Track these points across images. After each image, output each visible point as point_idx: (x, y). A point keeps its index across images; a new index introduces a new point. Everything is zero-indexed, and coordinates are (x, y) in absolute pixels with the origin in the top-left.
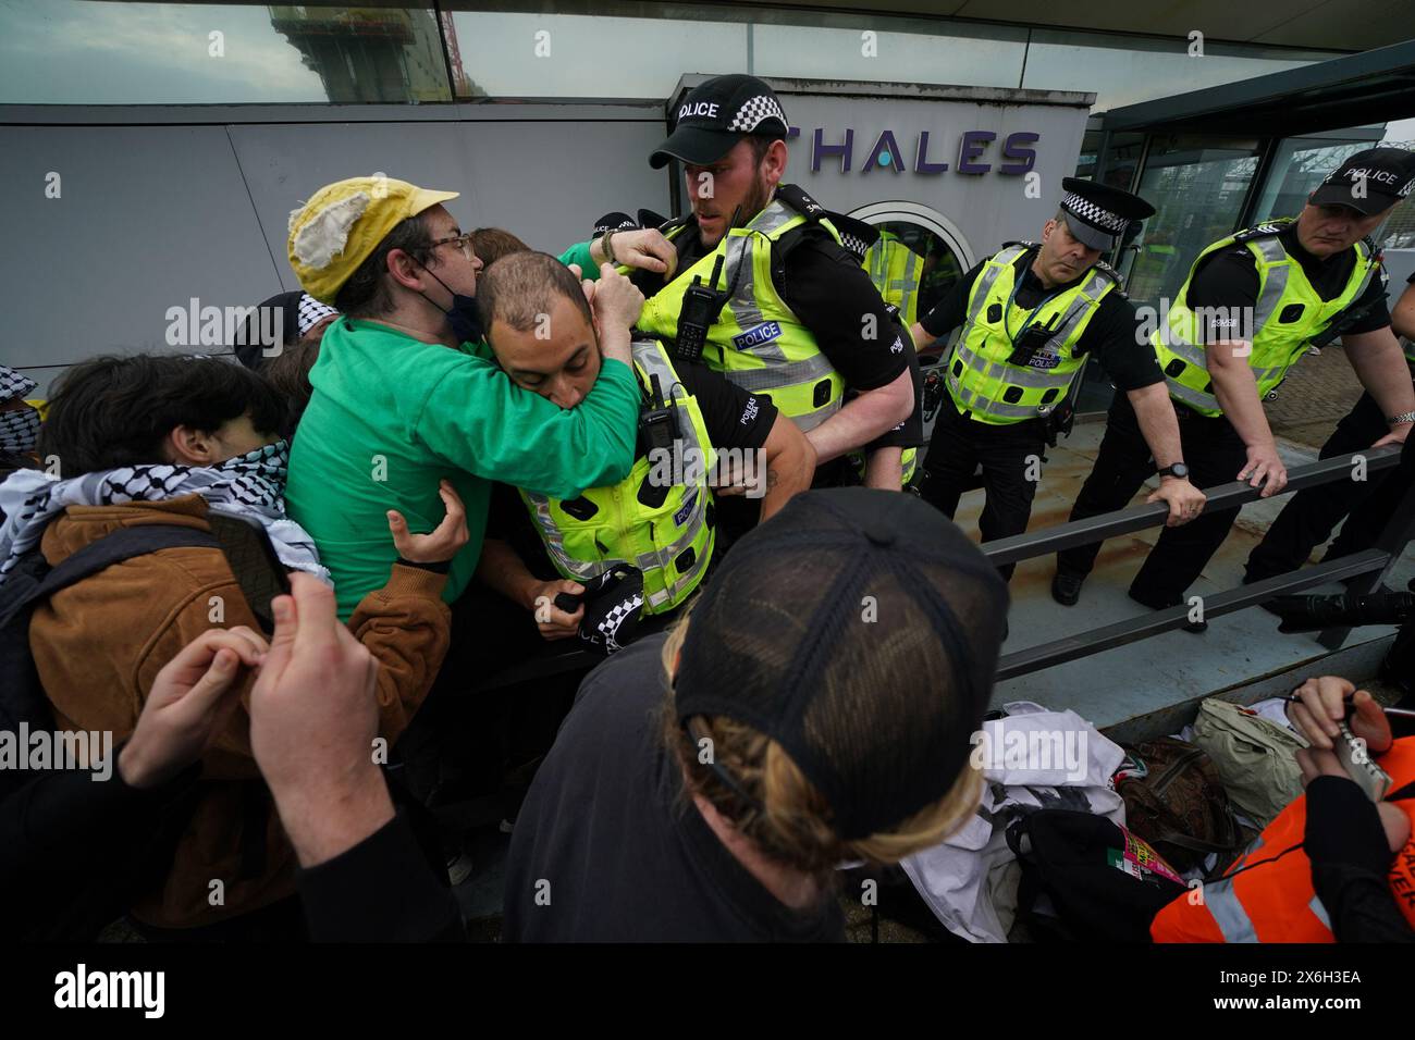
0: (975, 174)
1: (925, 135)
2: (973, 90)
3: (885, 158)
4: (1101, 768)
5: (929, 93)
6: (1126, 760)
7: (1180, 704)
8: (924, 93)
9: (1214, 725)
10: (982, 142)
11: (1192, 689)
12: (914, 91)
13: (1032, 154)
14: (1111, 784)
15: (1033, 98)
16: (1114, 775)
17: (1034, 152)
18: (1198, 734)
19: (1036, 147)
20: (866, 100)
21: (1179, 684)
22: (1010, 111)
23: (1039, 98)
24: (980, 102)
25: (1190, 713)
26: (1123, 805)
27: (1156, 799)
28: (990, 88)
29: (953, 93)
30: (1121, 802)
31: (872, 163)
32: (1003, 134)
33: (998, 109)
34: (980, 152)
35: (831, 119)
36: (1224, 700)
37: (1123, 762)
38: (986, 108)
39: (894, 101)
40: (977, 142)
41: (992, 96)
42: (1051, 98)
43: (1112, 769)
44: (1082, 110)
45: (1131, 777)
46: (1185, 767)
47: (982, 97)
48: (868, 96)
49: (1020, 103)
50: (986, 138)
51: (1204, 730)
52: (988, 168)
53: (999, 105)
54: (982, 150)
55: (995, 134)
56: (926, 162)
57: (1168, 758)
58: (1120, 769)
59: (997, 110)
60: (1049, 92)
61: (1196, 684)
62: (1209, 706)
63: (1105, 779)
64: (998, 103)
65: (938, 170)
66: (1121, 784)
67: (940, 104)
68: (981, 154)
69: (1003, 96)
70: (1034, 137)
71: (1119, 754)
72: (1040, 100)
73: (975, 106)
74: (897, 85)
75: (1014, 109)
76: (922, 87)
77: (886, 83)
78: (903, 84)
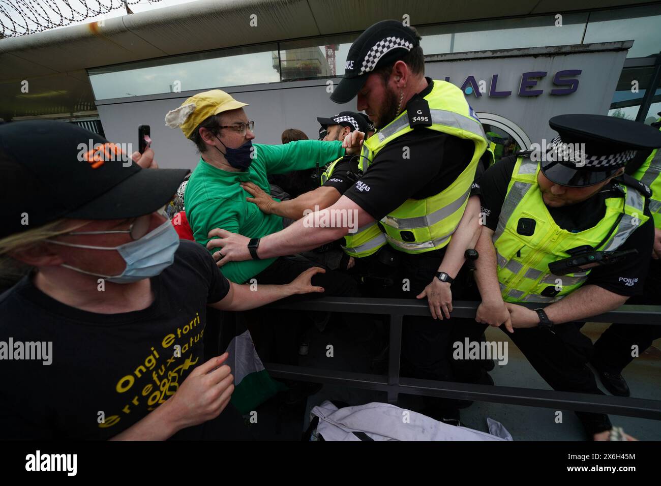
0: (531, 96)
1: (495, 77)
2: (530, 49)
3: (469, 90)
5: (498, 54)
8: (495, 55)
10: (538, 78)
12: (490, 54)
13: (576, 82)
15: (577, 50)
17: (578, 81)
19: (580, 78)
20: (458, 62)
22: (558, 59)
23: (582, 49)
24: (536, 56)
28: (542, 47)
29: (516, 53)
33: (549, 58)
34: (535, 83)
38: (540, 60)
39: (476, 61)
40: (533, 78)
41: (545, 51)
42: (592, 48)
47: (535, 53)
48: (460, 60)
49: (566, 54)
50: (541, 76)
52: (541, 92)
55: (546, 73)
56: (496, 91)
59: (549, 60)
64: (549, 55)
65: (506, 95)
67: (506, 60)
68: (536, 85)
69: (552, 51)
70: (579, 72)
73: (532, 59)
74: (478, 52)
75: (563, 57)
76: (494, 51)
77: (471, 52)
78: (481, 51)
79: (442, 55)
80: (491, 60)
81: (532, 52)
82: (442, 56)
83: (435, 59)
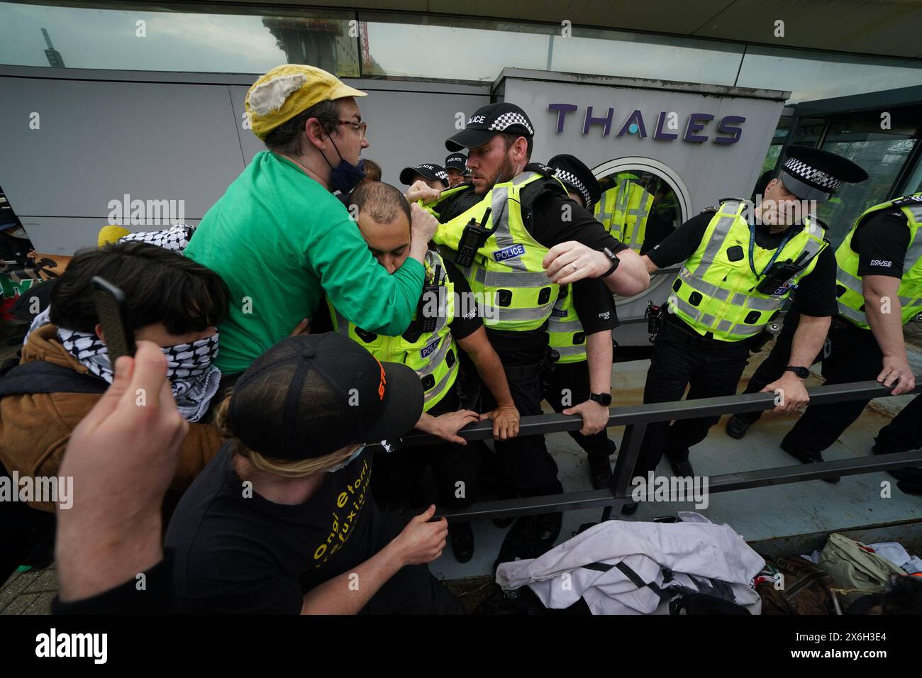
0: (695, 143)
1: (663, 115)
2: (701, 87)
3: (634, 128)
4: (746, 570)
5: (669, 86)
6: (765, 568)
7: (813, 534)
8: (666, 87)
9: (838, 555)
10: (704, 122)
11: (823, 524)
12: (659, 85)
13: (739, 131)
14: (753, 584)
15: (744, 93)
16: (755, 578)
17: (741, 130)
18: (824, 558)
19: (742, 126)
20: (624, 90)
21: (813, 518)
22: (726, 101)
23: (748, 93)
24: (705, 94)
25: (820, 541)
26: (760, 601)
27: (786, 602)
28: (712, 85)
29: (686, 88)
30: (759, 599)
31: (625, 131)
32: (719, 117)
33: (717, 99)
35: (599, 101)
36: (848, 537)
37: (763, 570)
38: (709, 99)
39: (643, 92)
40: (700, 121)
41: (714, 90)
42: (757, 94)
43: (754, 573)
44: (779, 103)
45: (768, 581)
46: (811, 582)
47: (706, 91)
48: (627, 87)
49: (733, 96)
50: (707, 119)
51: (830, 557)
52: (706, 138)
53: (718, 97)
54: (703, 126)
55: (713, 116)
56: (662, 132)
57: (799, 573)
58: (760, 574)
59: (717, 101)
60: (755, 90)
61: (826, 520)
62: (836, 539)
63: (748, 579)
64: (718, 95)
65: (670, 138)
66: (761, 585)
67: (676, 94)
68: (702, 129)
69: (722, 91)
70: (742, 120)
71: (760, 563)
72: (749, 95)
73: (700, 97)
74: (647, 80)
75: (729, 100)
76: (664, 82)
77: (640, 79)
78: (651, 80)
79: (607, 77)
80: (660, 92)
81: (702, 89)
82: (607, 79)
83: (599, 81)
